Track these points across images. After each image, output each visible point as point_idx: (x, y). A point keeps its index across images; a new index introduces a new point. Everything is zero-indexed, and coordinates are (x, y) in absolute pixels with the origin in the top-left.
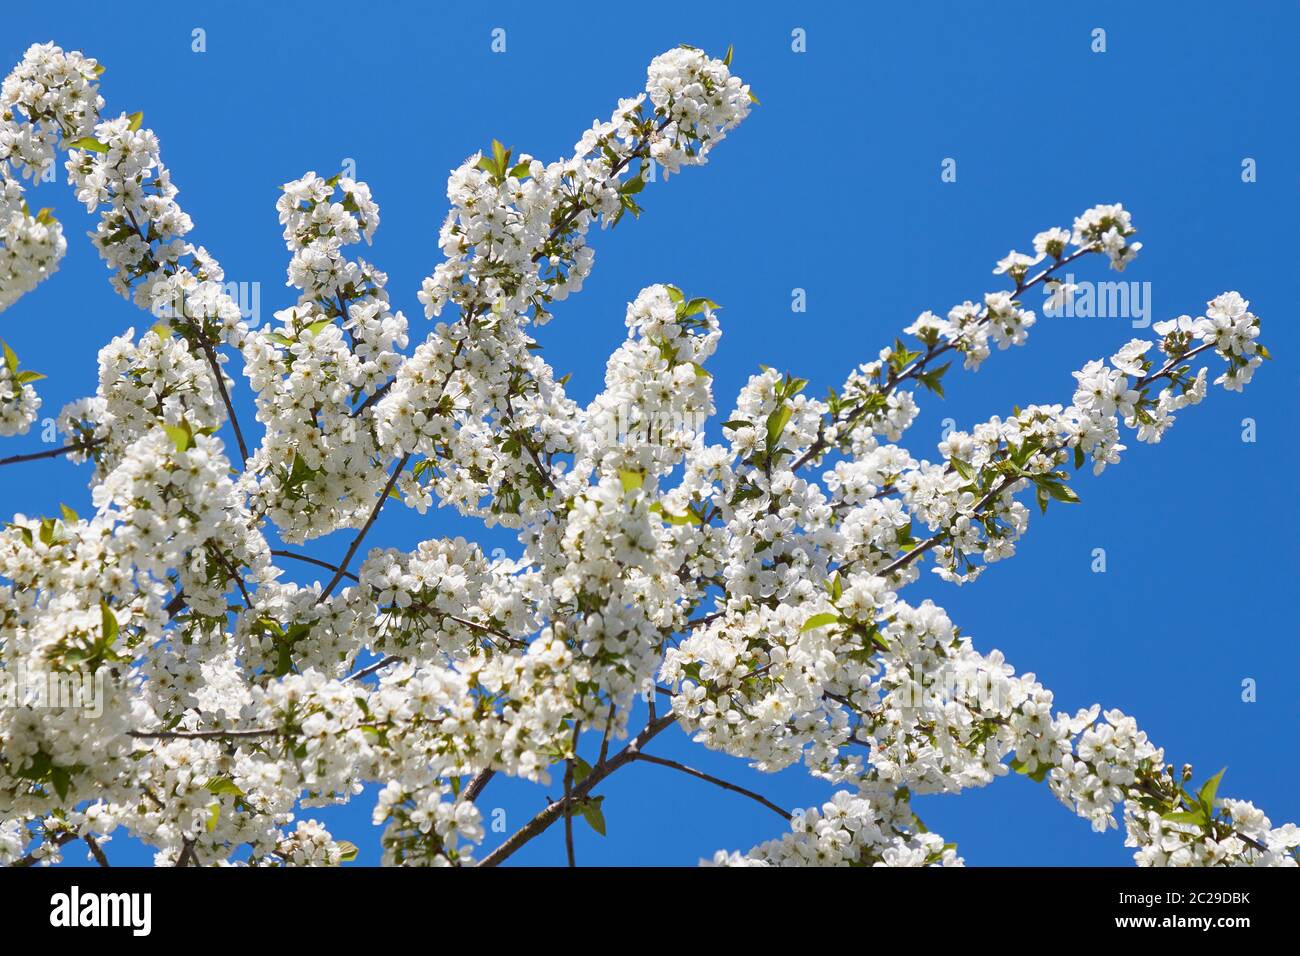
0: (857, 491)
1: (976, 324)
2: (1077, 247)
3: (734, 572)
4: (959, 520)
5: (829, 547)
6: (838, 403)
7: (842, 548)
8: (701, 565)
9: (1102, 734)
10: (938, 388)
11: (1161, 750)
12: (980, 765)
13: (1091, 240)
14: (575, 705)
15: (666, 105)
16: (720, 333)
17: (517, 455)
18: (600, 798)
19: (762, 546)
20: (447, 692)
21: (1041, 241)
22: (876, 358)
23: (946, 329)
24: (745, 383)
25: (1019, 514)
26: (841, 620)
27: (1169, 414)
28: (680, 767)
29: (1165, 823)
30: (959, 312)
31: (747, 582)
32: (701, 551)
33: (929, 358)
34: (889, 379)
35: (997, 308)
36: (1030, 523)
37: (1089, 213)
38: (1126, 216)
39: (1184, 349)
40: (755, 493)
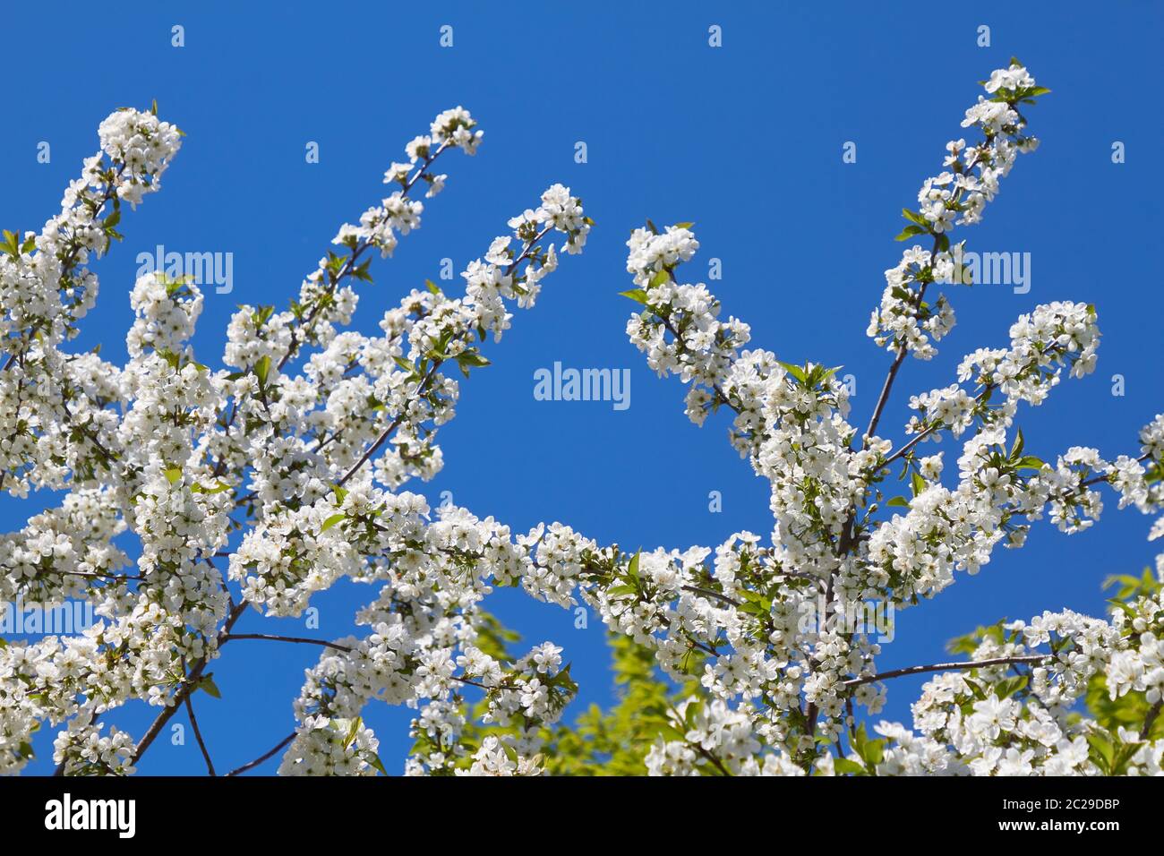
0: (330, 373)
1: (381, 224)
2: (438, 146)
3: (261, 486)
4: (411, 404)
5: (322, 423)
6: (299, 308)
7: (332, 422)
8: (234, 459)
9: (550, 545)
10: (367, 277)
11: (594, 540)
12: (471, 591)
13: (446, 137)
14: (177, 643)
15: (119, 156)
16: (202, 296)
17: (81, 441)
18: (211, 674)
19: (276, 462)
20: (84, 655)
21: (411, 149)
22: (317, 268)
23: (360, 232)
24: (230, 321)
25: (450, 386)
26: (347, 516)
27: (536, 284)
28: (262, 637)
29: (610, 596)
30: (367, 217)
31: (273, 491)
32: (231, 449)
33: (355, 257)
34: (330, 279)
35: (394, 208)
36: (460, 389)
37: (439, 117)
38: (466, 114)
39: (534, 234)
40: (260, 424)
